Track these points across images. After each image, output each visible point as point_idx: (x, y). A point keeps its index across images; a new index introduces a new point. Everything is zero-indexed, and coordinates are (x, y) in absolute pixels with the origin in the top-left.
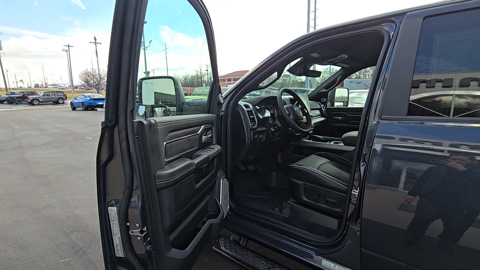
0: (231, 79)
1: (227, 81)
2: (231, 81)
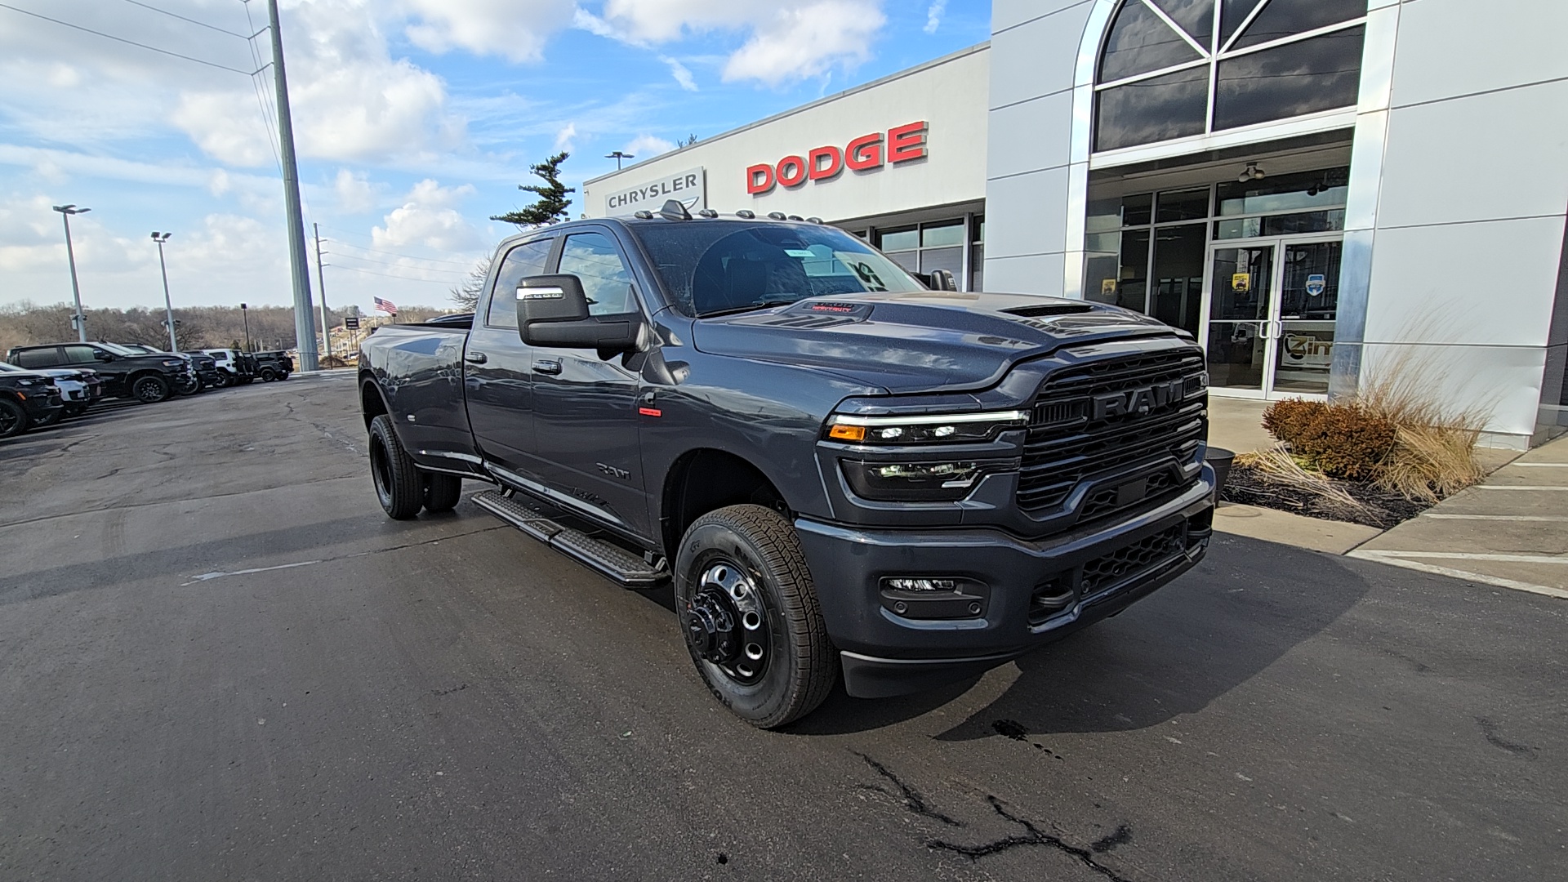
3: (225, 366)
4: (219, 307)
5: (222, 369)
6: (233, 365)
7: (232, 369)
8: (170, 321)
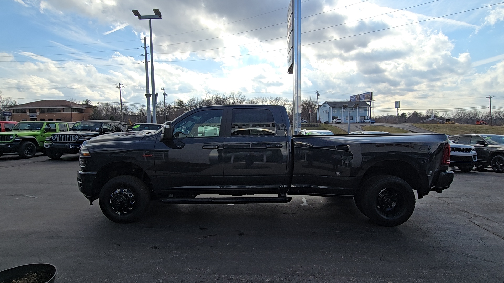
0: (36, 109)
1: (30, 112)
2: (36, 112)
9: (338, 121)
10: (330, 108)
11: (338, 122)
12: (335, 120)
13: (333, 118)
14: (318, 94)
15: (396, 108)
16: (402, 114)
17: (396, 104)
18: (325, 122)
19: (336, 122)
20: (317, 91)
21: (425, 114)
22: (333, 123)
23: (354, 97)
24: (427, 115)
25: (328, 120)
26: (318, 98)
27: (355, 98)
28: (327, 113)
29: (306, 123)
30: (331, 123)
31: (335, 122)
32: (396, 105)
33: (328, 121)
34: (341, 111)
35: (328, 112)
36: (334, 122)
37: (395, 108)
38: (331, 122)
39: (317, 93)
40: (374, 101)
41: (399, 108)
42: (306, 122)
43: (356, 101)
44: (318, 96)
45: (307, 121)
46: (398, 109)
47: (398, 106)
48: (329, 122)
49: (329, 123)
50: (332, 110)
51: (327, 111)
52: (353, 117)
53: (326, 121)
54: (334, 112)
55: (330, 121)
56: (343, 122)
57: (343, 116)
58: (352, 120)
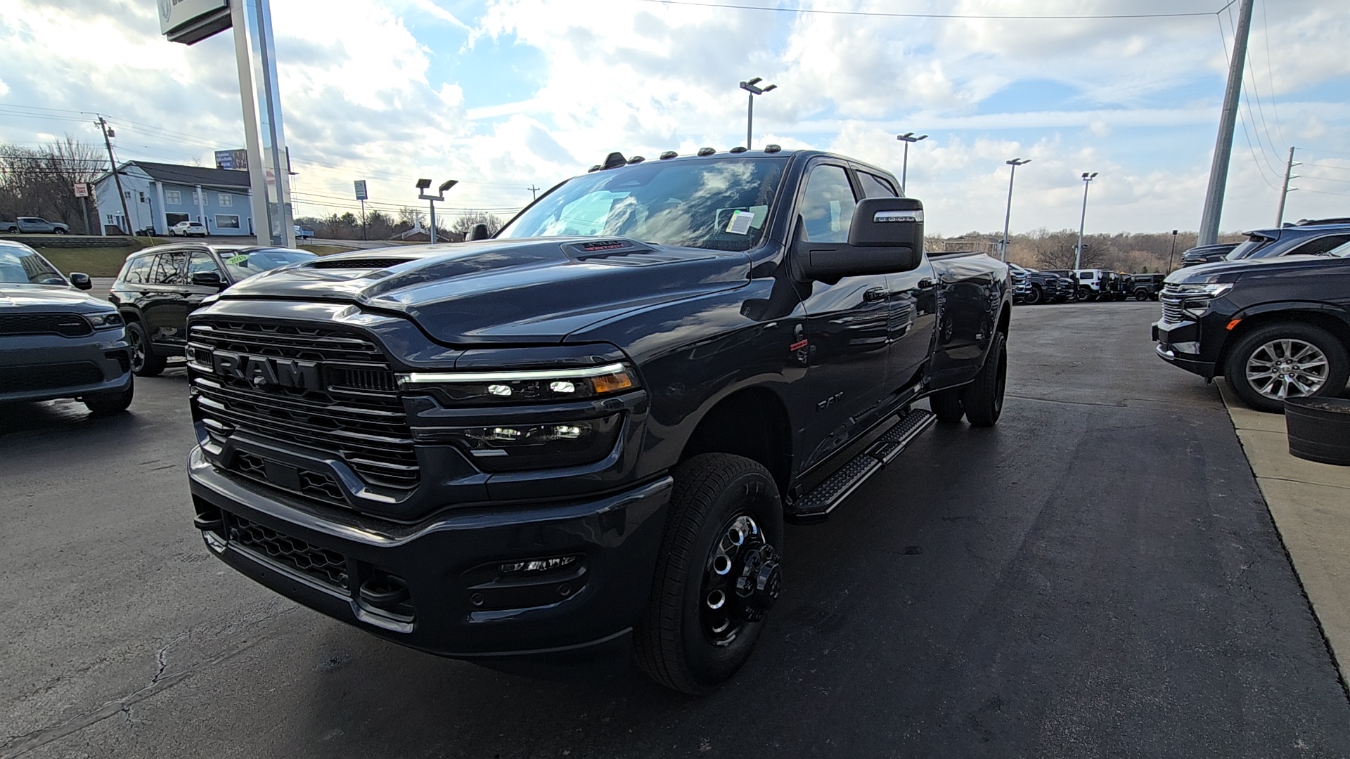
3: (1090, 284)
4: (1188, 232)
5: (1087, 286)
6: (1097, 284)
7: (1095, 287)
8: (1079, 245)
9: (194, 230)
10: (153, 184)
11: (192, 232)
12: (180, 228)
13: (173, 220)
14: (107, 129)
15: (358, 198)
16: (344, 217)
17: (356, 187)
18: (138, 230)
19: (184, 231)
20: (101, 119)
21: (397, 219)
22: (176, 236)
23: (227, 157)
24: (401, 221)
25: (151, 225)
26: (108, 146)
27: (230, 159)
28: (142, 200)
29: (65, 232)
30: (166, 236)
31: (182, 233)
32: (356, 191)
33: (153, 229)
34: (195, 196)
35: (146, 196)
36: (177, 233)
37: (355, 199)
38: (166, 233)
39: (103, 128)
40: (293, 174)
41: (367, 198)
42: (62, 229)
43: (238, 169)
44: (109, 138)
45: (65, 226)
46: (364, 200)
47: (364, 193)
48: (157, 233)
49: (158, 236)
50: (164, 192)
51: (141, 194)
52: (237, 217)
53: (144, 229)
54: (169, 201)
55: (161, 229)
56: (208, 233)
57: (205, 214)
58: (238, 227)
